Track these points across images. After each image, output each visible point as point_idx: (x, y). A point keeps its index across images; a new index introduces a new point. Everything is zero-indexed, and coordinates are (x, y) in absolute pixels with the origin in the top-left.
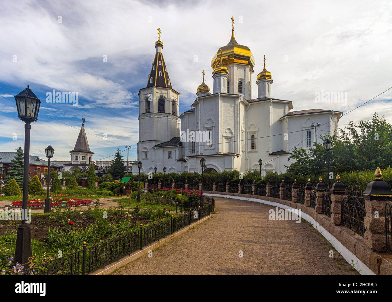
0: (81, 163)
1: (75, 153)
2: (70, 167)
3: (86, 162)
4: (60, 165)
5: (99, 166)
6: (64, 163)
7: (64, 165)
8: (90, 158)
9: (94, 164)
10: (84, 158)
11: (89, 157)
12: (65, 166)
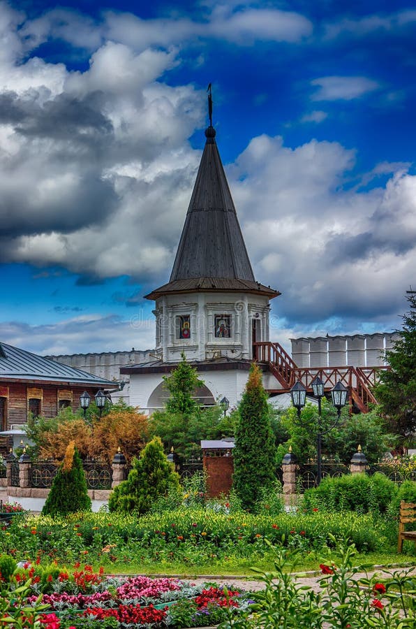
0: (210, 357)
1: (177, 300)
2: (155, 382)
3: (233, 349)
4: (100, 374)
5: (307, 370)
6: (126, 362)
7: (123, 371)
8: (254, 321)
9: (278, 355)
10: (223, 327)
11: (249, 316)
12: (127, 377)
